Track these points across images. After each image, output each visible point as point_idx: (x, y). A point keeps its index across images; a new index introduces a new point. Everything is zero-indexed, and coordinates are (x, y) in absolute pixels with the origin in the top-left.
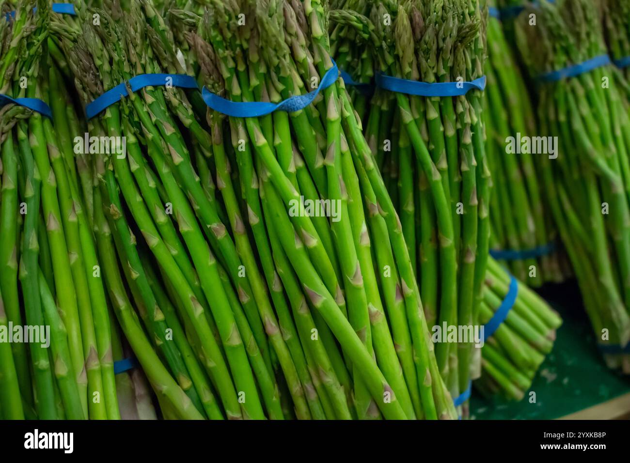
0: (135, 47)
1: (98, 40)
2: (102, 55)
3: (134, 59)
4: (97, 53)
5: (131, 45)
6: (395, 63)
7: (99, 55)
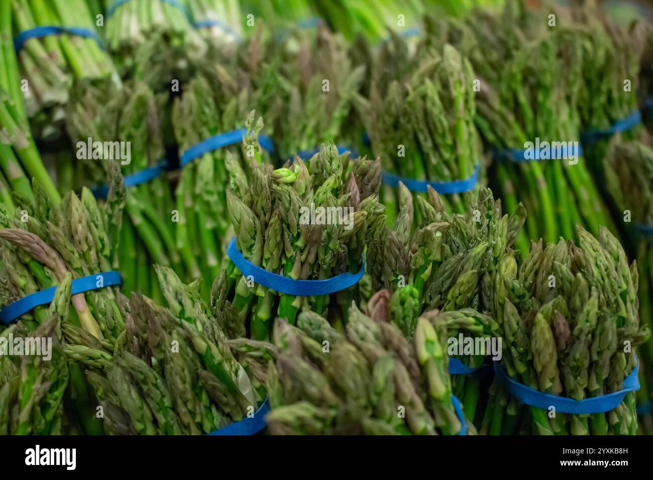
0: (185, 403)
1: (134, 394)
2: (143, 416)
3: (187, 419)
4: (135, 415)
5: (179, 402)
6: (528, 371)
7: (139, 417)
